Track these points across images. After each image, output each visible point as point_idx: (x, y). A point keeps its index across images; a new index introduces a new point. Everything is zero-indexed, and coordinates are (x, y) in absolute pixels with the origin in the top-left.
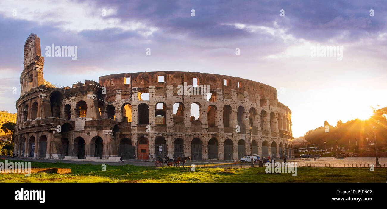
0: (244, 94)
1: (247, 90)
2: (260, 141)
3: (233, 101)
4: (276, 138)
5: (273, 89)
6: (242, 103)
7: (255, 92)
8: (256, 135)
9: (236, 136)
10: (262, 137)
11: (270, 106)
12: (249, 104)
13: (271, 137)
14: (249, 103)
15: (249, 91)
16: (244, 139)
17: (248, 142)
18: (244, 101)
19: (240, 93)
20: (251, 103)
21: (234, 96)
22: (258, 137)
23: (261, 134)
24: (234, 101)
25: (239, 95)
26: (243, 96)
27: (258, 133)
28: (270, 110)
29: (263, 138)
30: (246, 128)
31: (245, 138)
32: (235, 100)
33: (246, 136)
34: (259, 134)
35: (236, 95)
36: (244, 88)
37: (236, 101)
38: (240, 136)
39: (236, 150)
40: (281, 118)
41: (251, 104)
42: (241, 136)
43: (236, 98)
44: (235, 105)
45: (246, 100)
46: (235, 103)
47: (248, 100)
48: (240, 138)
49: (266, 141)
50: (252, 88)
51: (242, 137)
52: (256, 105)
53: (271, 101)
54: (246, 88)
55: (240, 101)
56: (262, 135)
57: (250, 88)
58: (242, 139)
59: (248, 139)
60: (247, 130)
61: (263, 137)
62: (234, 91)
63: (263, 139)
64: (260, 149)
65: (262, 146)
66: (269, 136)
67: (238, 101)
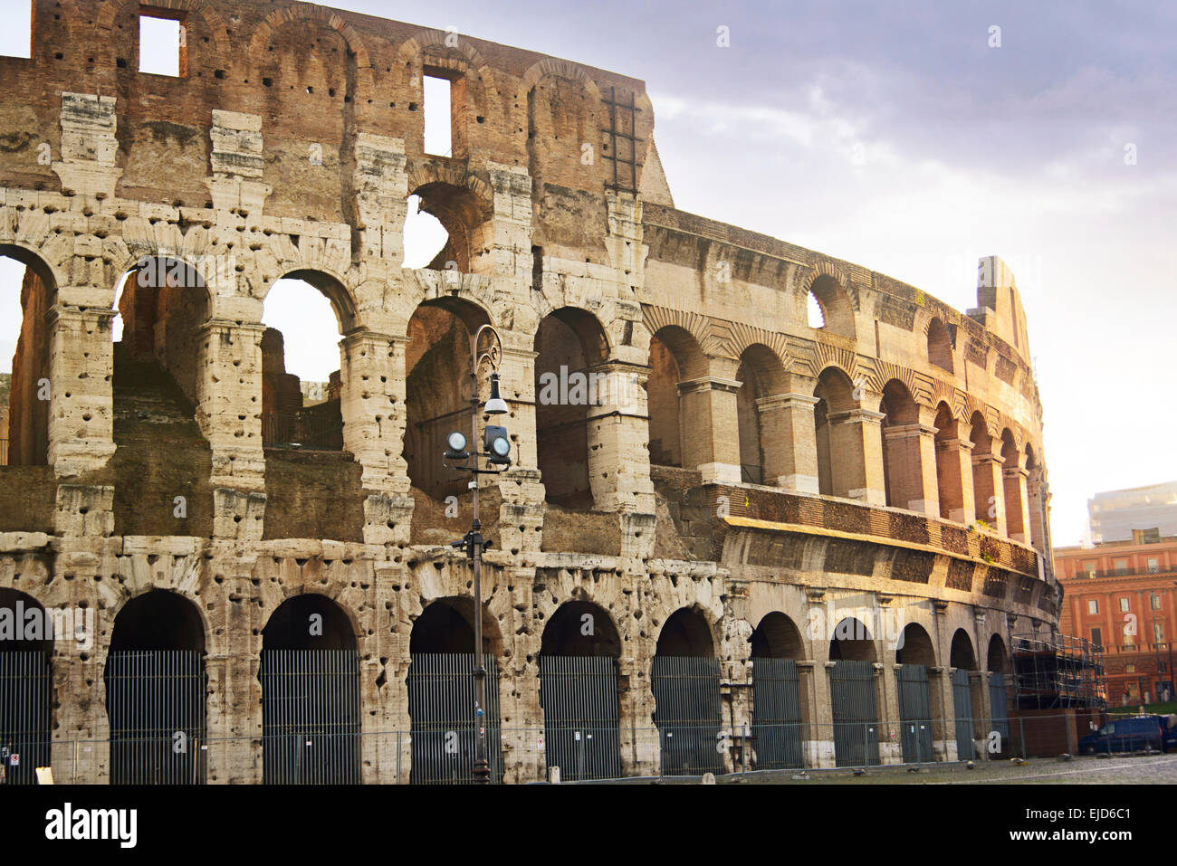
0: (210, 144)
1: (255, 97)
2: (381, 602)
3: (78, 204)
4: (607, 562)
5: (591, 87)
6: (184, 224)
7: (349, 118)
8: (333, 548)
9: (83, 563)
10: (413, 564)
11: (537, 251)
12: (259, 238)
13: (543, 560)
14: (270, 222)
15: (273, 114)
16: (187, 584)
17: (237, 614)
18: (209, 205)
19: (160, 132)
20: (293, 224)
21: (90, 155)
22: (362, 558)
23: (403, 531)
24: (88, 214)
25: (147, 154)
26: (190, 158)
27: (361, 519)
28: (537, 286)
29: (427, 573)
30: (214, 480)
31: (194, 575)
32: (100, 198)
33: (206, 557)
34: (374, 533)
35: (106, 144)
36: (219, 75)
37: (107, 210)
38: (142, 563)
39: (85, 705)
40: (705, 372)
41: (295, 239)
42: (152, 558)
43: (106, 183)
44: (96, 246)
45: (223, 193)
46: (95, 224)
47: (254, 198)
48: (142, 578)
49: (462, 600)
50: (318, 80)
51: (163, 564)
52: (356, 245)
53: (550, 201)
54: (236, 75)
55: (148, 209)
56: (416, 538)
57: (289, 75)
58: (160, 584)
59: (230, 587)
60: (219, 501)
61: (428, 558)
62: (85, 112)
63: (433, 585)
64: (381, 681)
65: (415, 648)
66: (507, 546)
67: (127, 205)
